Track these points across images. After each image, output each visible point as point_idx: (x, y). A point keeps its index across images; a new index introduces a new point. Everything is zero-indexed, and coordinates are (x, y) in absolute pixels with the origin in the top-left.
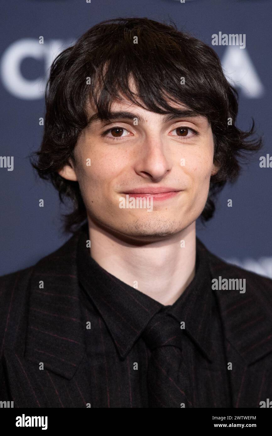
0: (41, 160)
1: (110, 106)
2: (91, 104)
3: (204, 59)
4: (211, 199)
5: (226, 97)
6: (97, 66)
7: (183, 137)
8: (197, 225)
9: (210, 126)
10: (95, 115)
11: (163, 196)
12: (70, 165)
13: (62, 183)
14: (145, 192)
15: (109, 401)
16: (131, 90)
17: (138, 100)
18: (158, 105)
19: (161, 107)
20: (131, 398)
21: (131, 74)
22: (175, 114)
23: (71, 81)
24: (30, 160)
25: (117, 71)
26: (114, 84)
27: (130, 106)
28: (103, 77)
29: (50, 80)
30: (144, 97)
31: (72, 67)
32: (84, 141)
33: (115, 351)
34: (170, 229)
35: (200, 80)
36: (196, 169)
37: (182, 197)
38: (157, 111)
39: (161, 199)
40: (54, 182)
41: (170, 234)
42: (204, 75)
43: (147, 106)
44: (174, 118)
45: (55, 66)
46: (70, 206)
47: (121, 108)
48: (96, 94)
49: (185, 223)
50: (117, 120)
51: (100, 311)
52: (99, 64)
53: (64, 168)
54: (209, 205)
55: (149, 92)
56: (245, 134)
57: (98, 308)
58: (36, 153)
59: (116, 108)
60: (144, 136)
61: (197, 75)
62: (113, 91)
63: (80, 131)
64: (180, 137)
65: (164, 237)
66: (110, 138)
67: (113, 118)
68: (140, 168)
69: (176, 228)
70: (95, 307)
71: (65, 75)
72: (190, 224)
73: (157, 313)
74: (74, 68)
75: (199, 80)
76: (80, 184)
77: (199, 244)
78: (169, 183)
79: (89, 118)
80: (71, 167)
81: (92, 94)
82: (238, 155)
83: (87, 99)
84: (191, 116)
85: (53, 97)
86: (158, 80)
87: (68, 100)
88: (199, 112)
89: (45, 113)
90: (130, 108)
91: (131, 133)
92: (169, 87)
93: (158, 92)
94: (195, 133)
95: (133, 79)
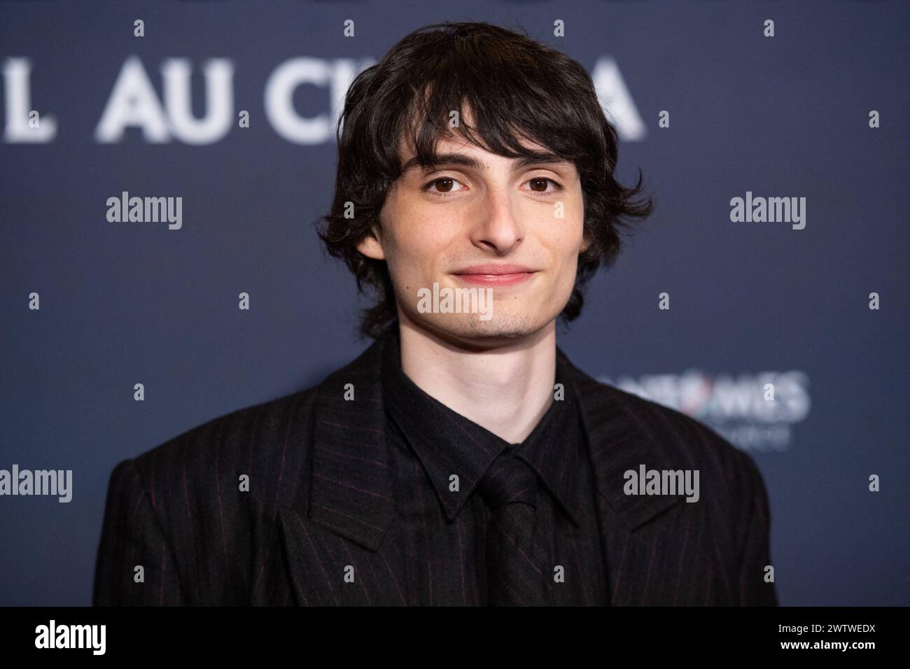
0: (331, 229)
1: (436, 145)
2: (408, 143)
3: (571, 80)
4: (579, 289)
5: (602, 135)
6: (417, 87)
7: (539, 192)
8: (557, 324)
9: (579, 177)
10: (413, 159)
11: (510, 279)
12: (374, 236)
13: (362, 263)
14: (485, 272)
15: (431, 582)
16: (465, 122)
17: (477, 137)
18: (504, 144)
19: (509, 148)
20: (463, 578)
21: (465, 99)
22: (531, 158)
23: (377, 111)
24: (317, 228)
25: (446, 95)
26: (441, 114)
27: (465, 145)
28: (425, 105)
29: (344, 114)
30: (485, 132)
31: (379, 91)
32: (395, 198)
33: (439, 510)
34: (521, 328)
35: (566, 108)
36: (559, 240)
37: (538, 281)
38: (504, 153)
39: (509, 283)
40: (349, 262)
41: (520, 335)
42: (572, 103)
43: (489, 145)
44: (527, 163)
45: (352, 92)
46: (372, 296)
47: (451, 148)
48: (415, 128)
49: (543, 319)
50: (445, 166)
51: (417, 452)
52: (420, 84)
53: (366, 239)
54: (575, 298)
55: (492, 125)
56: (629, 192)
57: (414, 448)
58: (325, 218)
59: (444, 148)
60: (484, 190)
61: (562, 102)
62: (439, 124)
63: (390, 184)
64: (536, 192)
65: (511, 338)
66: (435, 193)
67: (440, 164)
68: (479, 236)
69: (530, 326)
70: (409, 445)
71: (369, 102)
72: (549, 322)
73: (501, 455)
74: (382, 91)
75: (564, 110)
76: (388, 263)
77: (560, 356)
78: (521, 258)
79: (403, 164)
80: (376, 240)
81: (409, 129)
82: (618, 222)
83: (401, 136)
84: (552, 162)
85: (349, 136)
86: (505, 107)
87: (374, 137)
88: (564, 156)
89: (338, 162)
90: (465, 148)
91: (465, 186)
92: (521, 118)
93: (504, 125)
94: (558, 187)
95: (469, 107)
